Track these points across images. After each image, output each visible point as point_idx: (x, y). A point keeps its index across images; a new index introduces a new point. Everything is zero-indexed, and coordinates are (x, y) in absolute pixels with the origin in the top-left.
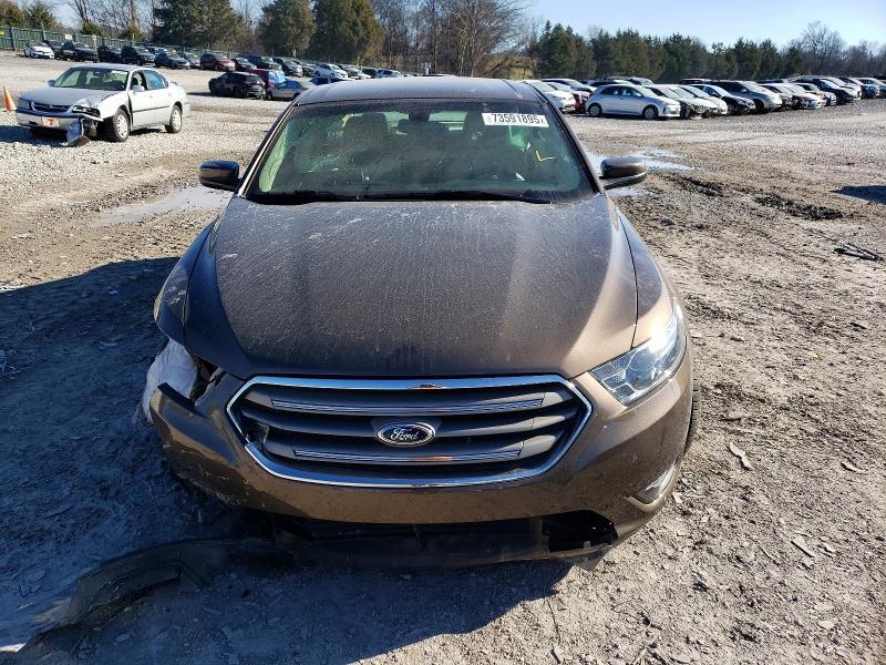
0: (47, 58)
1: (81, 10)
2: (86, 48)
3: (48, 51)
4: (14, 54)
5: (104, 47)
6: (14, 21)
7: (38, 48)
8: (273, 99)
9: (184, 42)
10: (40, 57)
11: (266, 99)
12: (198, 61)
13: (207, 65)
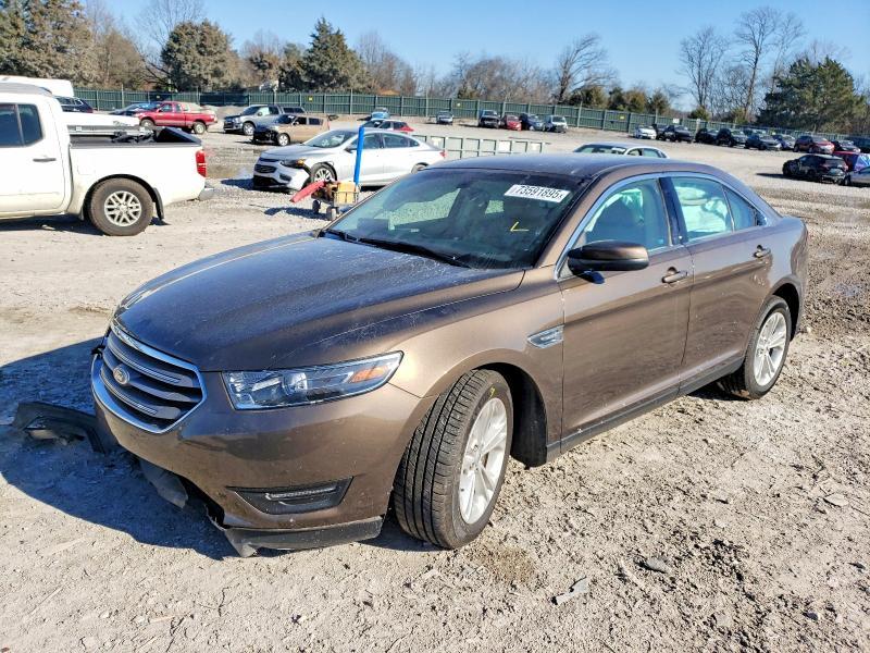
0: (649, 138)
1: (701, 98)
2: (685, 130)
3: (652, 133)
4: (626, 135)
5: (705, 130)
6: (635, 107)
7: (644, 130)
8: (850, 184)
9: (788, 124)
10: (644, 138)
11: (842, 183)
12: (794, 143)
13: (801, 147)
